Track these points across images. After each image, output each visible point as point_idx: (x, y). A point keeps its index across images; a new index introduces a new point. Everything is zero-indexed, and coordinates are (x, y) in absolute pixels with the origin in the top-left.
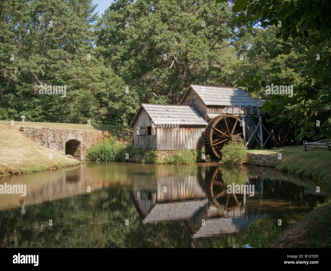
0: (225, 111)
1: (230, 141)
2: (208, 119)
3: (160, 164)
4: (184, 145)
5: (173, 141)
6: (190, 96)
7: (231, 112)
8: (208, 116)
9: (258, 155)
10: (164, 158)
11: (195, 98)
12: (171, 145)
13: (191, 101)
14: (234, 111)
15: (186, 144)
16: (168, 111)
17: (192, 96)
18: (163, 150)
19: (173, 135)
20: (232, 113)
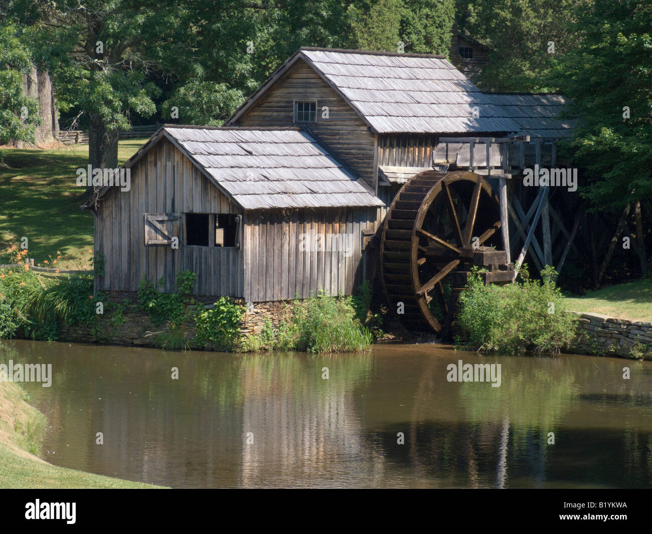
0: (440, 156)
1: (475, 267)
2: (383, 184)
3: (251, 352)
4: (314, 280)
5: (285, 266)
6: (292, 90)
7: (467, 161)
8: (381, 172)
9: (609, 321)
10: (263, 332)
11: (315, 100)
12: (280, 283)
13: (295, 107)
14: (476, 156)
15: (320, 278)
16: (251, 153)
17: (301, 90)
18: (258, 303)
19: (286, 247)
20: (467, 164)
